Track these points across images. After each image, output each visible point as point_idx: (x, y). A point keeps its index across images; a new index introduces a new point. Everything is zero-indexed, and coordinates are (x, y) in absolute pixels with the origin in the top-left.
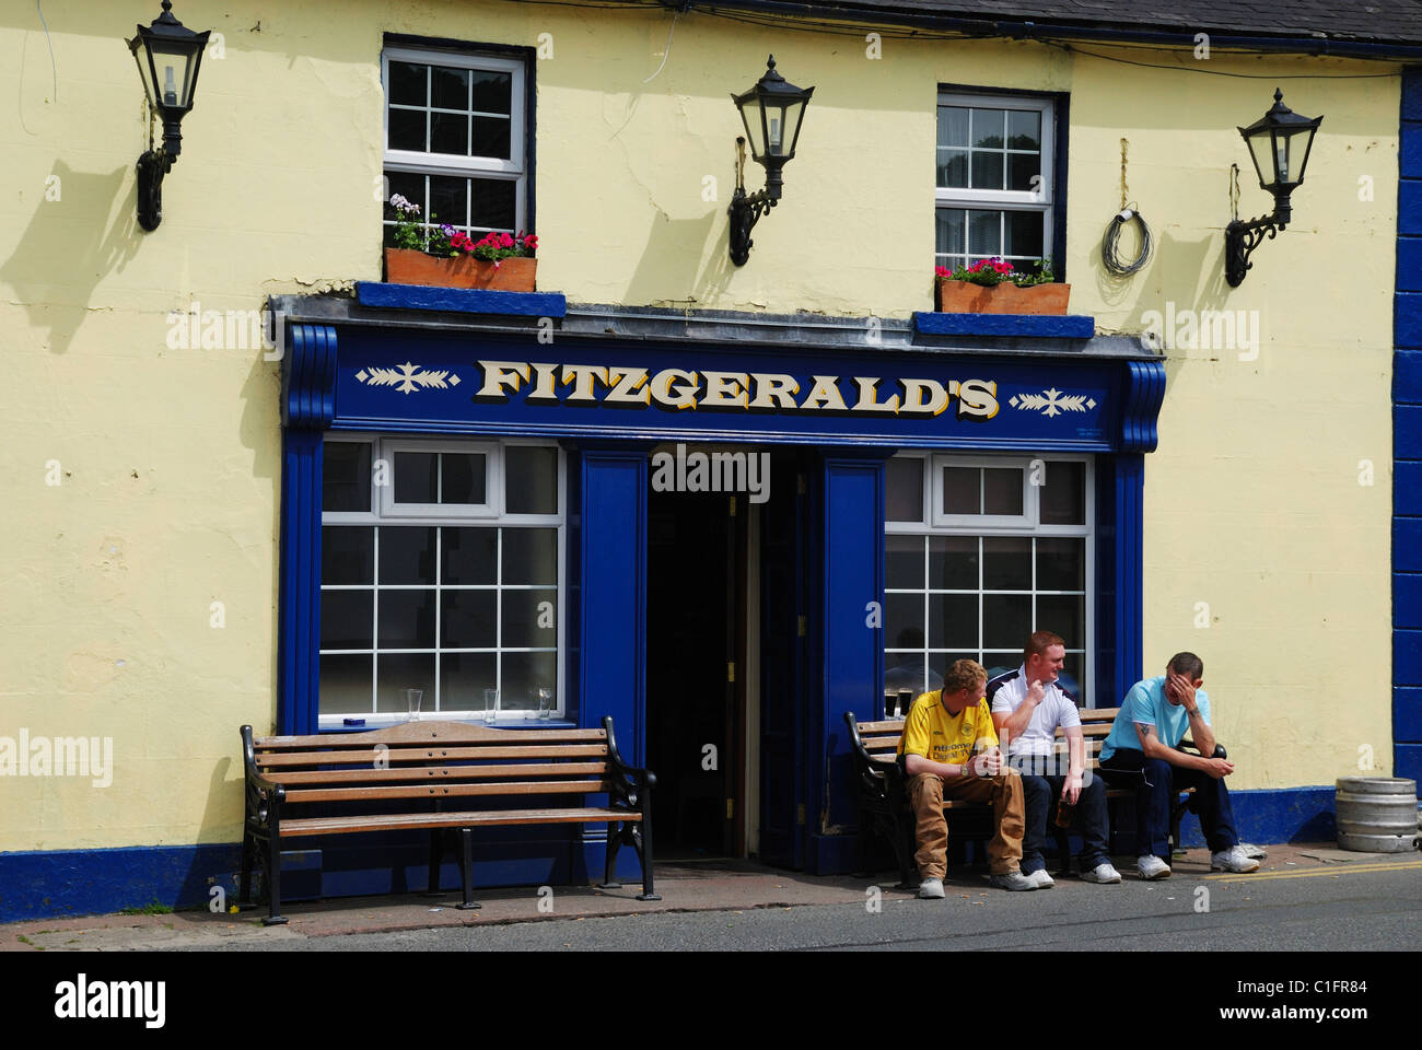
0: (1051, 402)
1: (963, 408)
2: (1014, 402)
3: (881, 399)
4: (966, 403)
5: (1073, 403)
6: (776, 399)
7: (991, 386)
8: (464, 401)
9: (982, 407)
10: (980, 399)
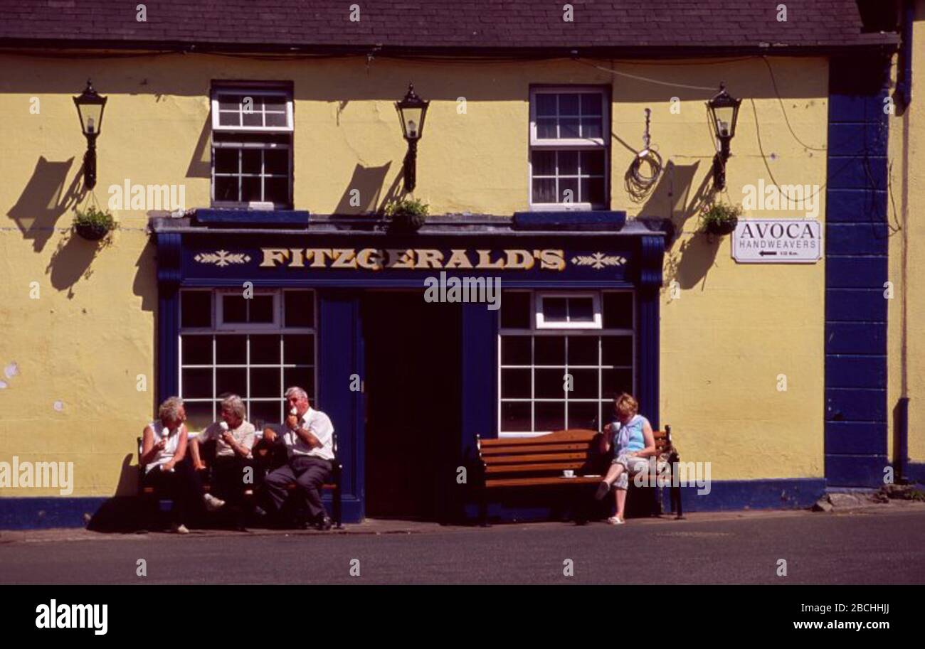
0: (598, 260)
1: (543, 265)
2: (574, 261)
3: (493, 260)
4: (545, 262)
5: (612, 261)
6: (430, 263)
7: (560, 253)
8: (253, 270)
9: (555, 264)
10: (554, 260)
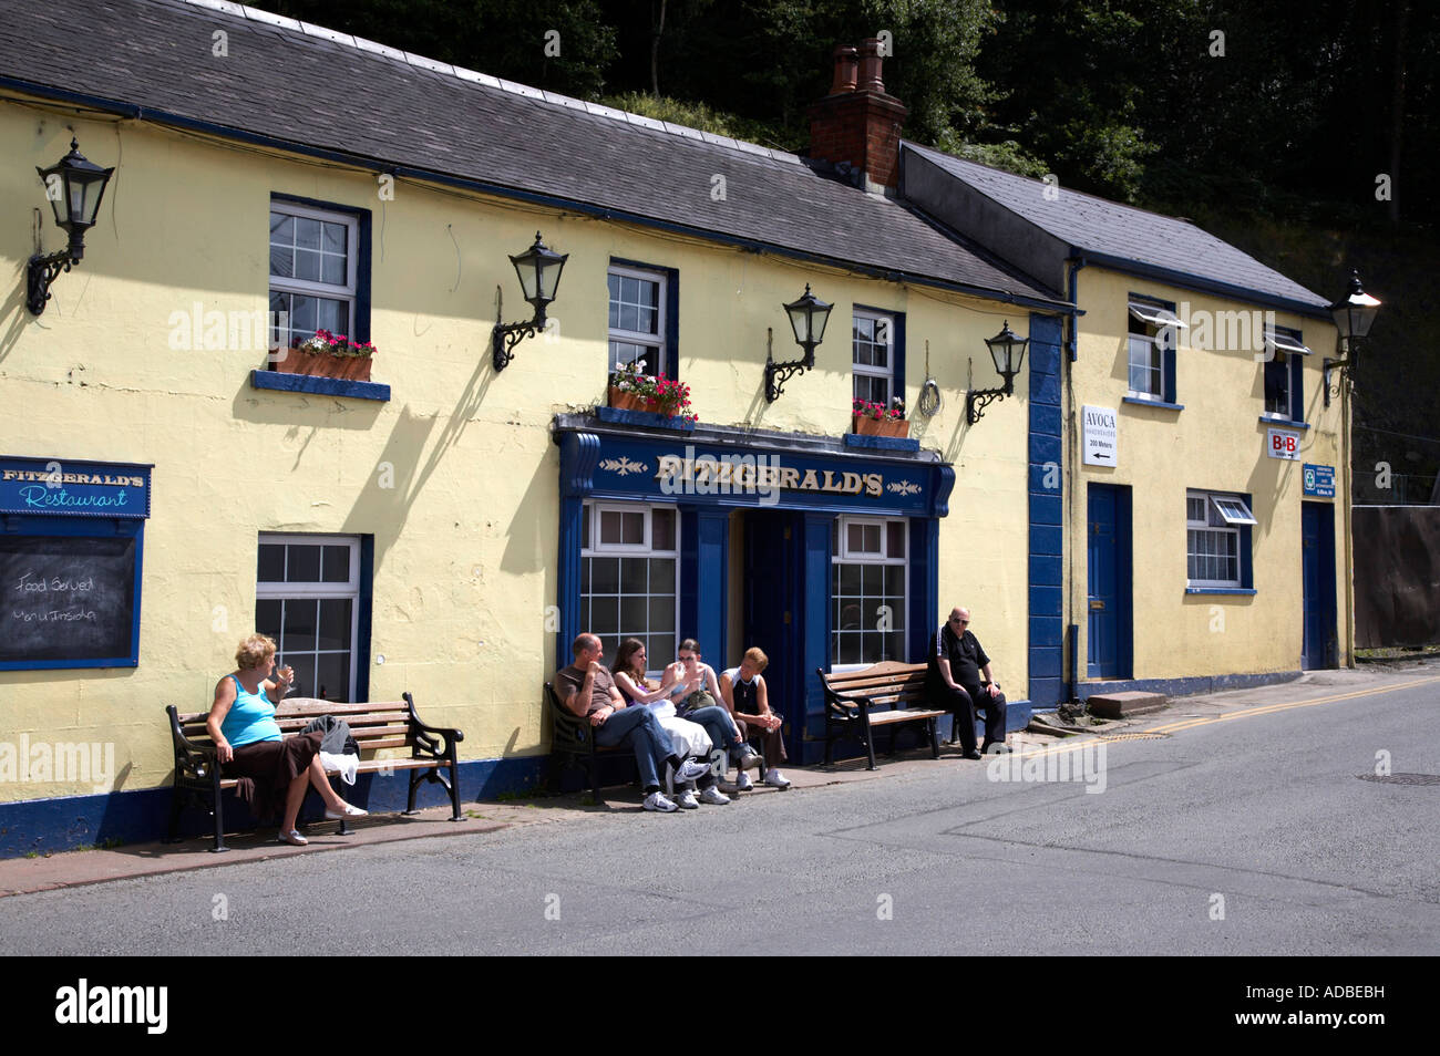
0: (904, 488)
1: (868, 490)
2: (889, 487)
3: (834, 485)
4: (869, 487)
5: (912, 489)
6: (789, 483)
7: (880, 478)
8: (649, 481)
9: (876, 489)
10: (875, 486)
